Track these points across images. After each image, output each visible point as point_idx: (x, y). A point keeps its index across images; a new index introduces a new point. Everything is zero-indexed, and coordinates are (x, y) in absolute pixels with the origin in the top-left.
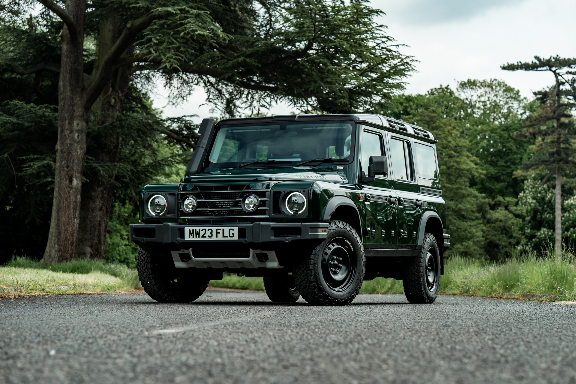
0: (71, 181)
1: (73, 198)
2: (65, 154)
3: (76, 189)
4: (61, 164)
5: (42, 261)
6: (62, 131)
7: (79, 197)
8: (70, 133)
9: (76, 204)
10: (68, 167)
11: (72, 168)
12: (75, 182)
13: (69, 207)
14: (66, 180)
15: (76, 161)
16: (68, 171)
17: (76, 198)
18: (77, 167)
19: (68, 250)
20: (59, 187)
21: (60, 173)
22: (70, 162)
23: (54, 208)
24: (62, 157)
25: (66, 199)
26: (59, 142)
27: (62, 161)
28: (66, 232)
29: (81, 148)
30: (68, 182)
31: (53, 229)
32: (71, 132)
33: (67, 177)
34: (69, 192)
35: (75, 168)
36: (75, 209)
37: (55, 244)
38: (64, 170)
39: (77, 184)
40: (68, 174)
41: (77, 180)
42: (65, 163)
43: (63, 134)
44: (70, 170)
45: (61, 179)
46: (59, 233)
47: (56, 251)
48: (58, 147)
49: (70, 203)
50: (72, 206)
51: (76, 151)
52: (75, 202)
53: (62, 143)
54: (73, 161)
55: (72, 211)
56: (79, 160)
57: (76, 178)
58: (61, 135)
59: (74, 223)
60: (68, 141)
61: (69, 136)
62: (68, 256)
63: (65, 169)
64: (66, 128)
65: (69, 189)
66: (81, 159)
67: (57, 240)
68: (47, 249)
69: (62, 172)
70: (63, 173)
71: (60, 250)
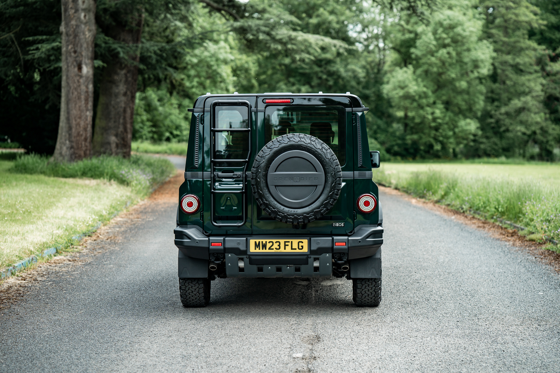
0: (80, 68)
1: (83, 88)
2: (71, 38)
3: (87, 78)
4: (67, 48)
5: (52, 159)
6: (66, 10)
7: (91, 86)
8: (75, 12)
9: (88, 95)
10: (75, 52)
11: (81, 53)
12: (86, 70)
13: (79, 98)
14: (74, 67)
15: (85, 45)
16: (76, 57)
17: (87, 87)
18: (86, 52)
19: (82, 147)
20: (67, 76)
21: (67, 59)
22: (77, 46)
23: (63, 99)
24: (67, 41)
25: (76, 89)
26: (63, 23)
27: (68, 46)
28: (78, 127)
29: (90, 31)
30: (76, 69)
31: (63, 123)
32: (77, 11)
33: (75, 63)
34: (78, 81)
35: (84, 54)
36: (86, 100)
37: (66, 140)
38: (71, 56)
39: (88, 72)
40: (76, 61)
41: (87, 67)
42: (72, 48)
43: (67, 14)
44: (77, 56)
45: (68, 66)
46: (70, 128)
47: (67, 148)
48: (62, 28)
49: (80, 93)
50: (83, 97)
51: (84, 34)
52: (87, 92)
53: (67, 25)
54: (81, 46)
55: (83, 102)
56: (88, 44)
57: (86, 65)
58: (65, 15)
59: (87, 116)
60: (73, 22)
61: (74, 16)
62: (82, 153)
63: (73, 54)
64: (70, 6)
65: (78, 78)
66: (90, 43)
67: (67, 136)
68: (58, 146)
69: (69, 58)
70: (70, 60)
71: (72, 147)
